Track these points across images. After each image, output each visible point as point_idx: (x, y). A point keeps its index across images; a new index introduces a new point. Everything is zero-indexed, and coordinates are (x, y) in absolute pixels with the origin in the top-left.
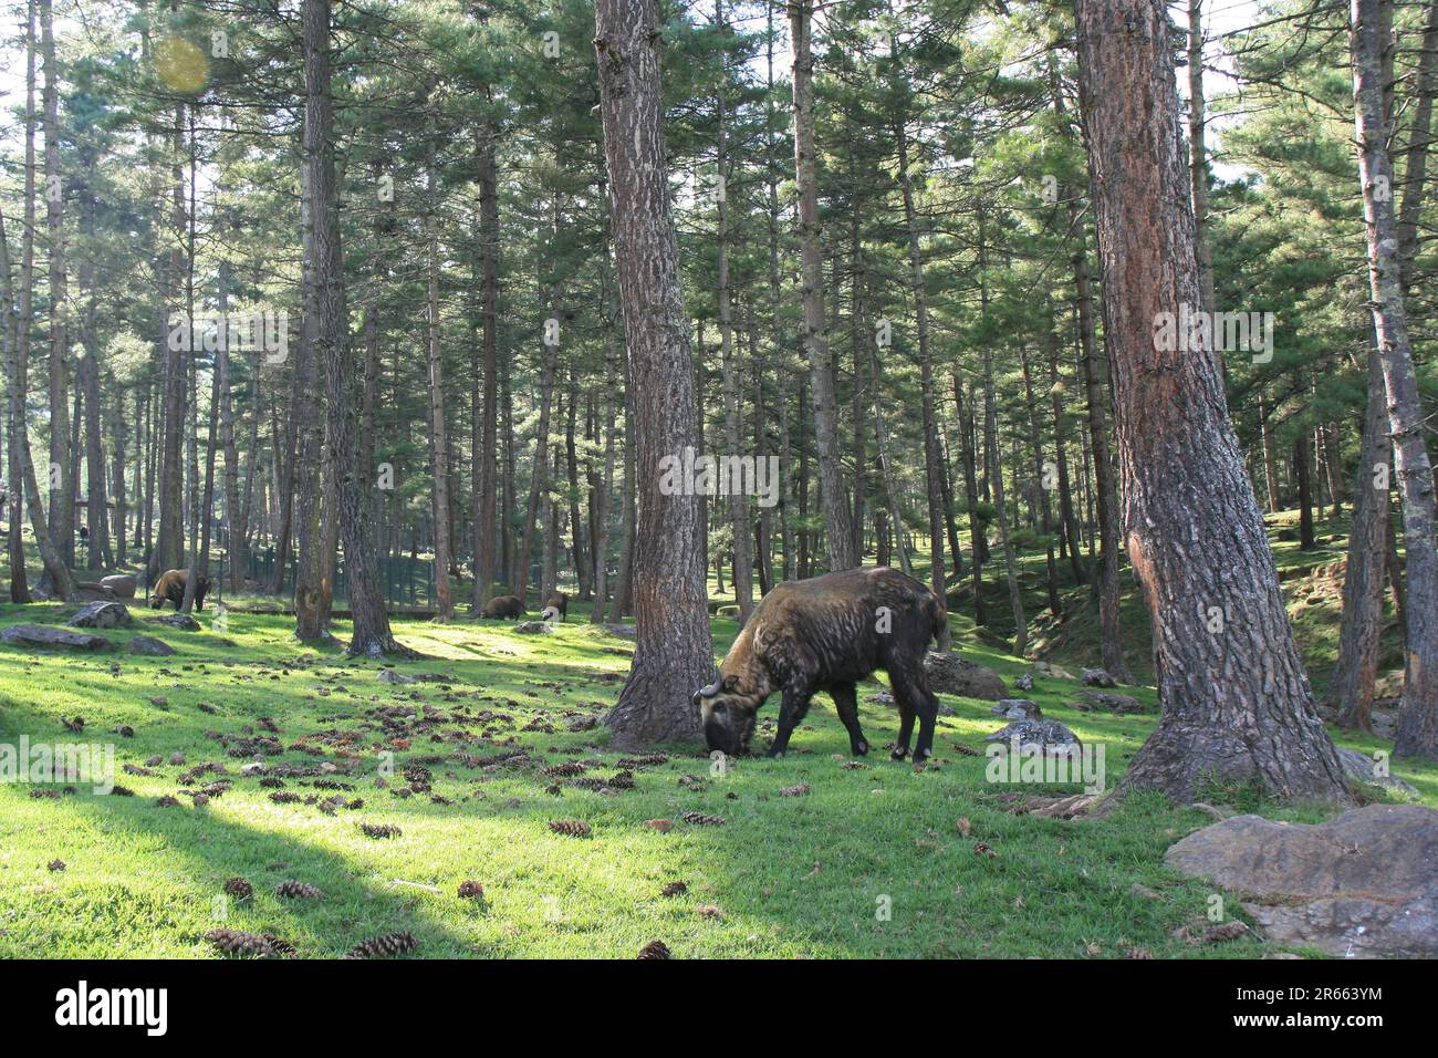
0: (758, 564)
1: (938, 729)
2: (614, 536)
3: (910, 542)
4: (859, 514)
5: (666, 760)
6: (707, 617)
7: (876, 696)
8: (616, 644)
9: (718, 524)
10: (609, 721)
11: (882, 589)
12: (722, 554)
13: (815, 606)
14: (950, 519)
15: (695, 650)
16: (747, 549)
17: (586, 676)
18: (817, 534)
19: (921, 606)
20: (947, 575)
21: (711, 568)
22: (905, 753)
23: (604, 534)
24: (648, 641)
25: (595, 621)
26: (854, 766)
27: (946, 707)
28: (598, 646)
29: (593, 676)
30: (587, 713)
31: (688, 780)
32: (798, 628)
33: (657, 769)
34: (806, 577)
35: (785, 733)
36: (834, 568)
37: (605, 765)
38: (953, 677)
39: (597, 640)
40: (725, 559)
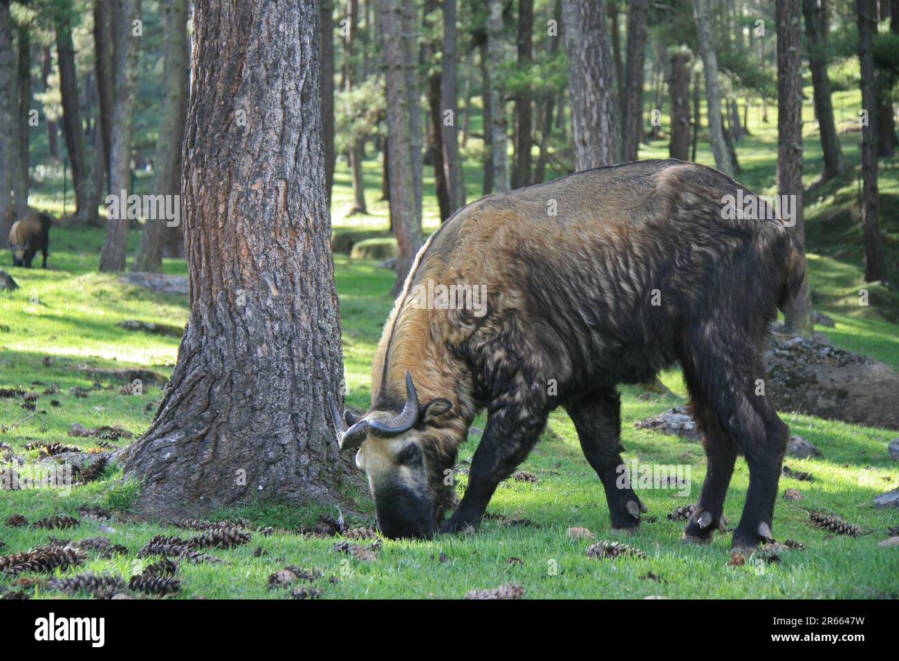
0: (435, 158)
1: (784, 483)
2: (147, 97)
3: (735, 117)
4: (636, 59)
5: (245, 539)
6: (330, 261)
7: (659, 418)
8: (151, 312)
9: (355, 76)
10: (133, 462)
11: (689, 207)
12: (364, 137)
13: (559, 242)
14: (818, 68)
15: (305, 323)
16: (412, 127)
17: (88, 375)
18: (550, 98)
19: (762, 244)
20: (809, 181)
21: (341, 164)
22: (714, 525)
23: (125, 92)
24: (212, 306)
25: (105, 266)
26: (610, 551)
27: (799, 440)
28: (113, 316)
29: (104, 376)
30: (88, 449)
31: (287, 576)
32: (530, 290)
33: (226, 555)
34: (527, 184)
35: (482, 488)
36: (581, 166)
37: (122, 550)
38: (813, 380)
39: (112, 304)
40: (369, 147)
